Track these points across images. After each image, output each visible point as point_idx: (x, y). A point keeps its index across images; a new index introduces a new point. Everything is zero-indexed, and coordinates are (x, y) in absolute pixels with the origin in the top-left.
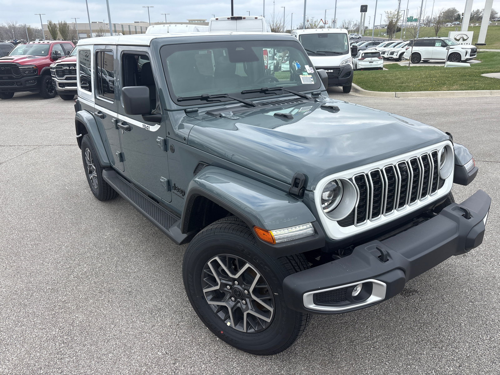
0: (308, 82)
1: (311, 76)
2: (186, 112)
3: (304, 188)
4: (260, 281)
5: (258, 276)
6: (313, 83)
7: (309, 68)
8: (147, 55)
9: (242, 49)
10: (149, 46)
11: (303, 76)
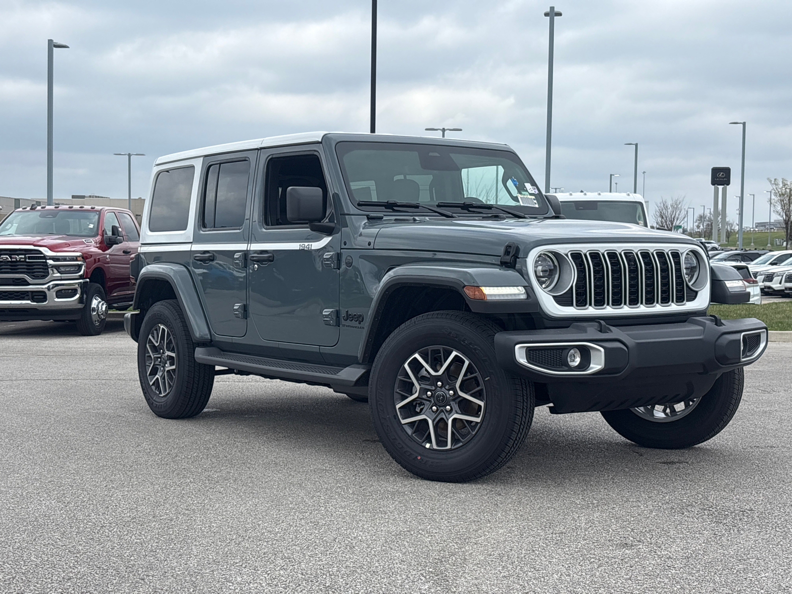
0: (529, 204)
1: (533, 197)
2: (369, 218)
3: (516, 256)
4: (470, 369)
5: (467, 363)
6: (537, 206)
7: (531, 187)
8: (316, 153)
9: (437, 154)
10: (321, 143)
11: (522, 196)
